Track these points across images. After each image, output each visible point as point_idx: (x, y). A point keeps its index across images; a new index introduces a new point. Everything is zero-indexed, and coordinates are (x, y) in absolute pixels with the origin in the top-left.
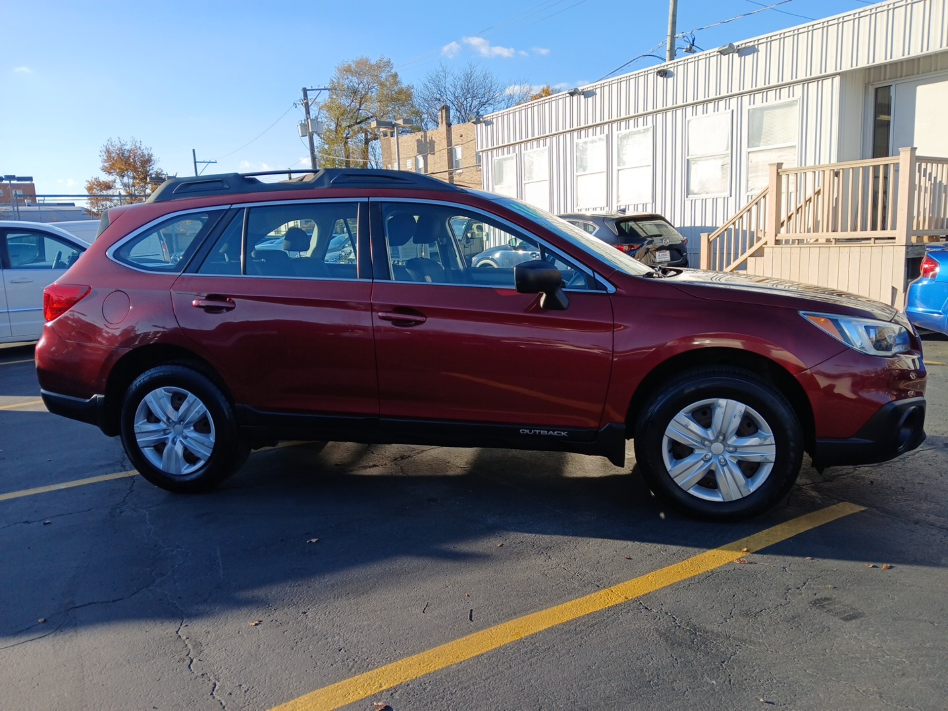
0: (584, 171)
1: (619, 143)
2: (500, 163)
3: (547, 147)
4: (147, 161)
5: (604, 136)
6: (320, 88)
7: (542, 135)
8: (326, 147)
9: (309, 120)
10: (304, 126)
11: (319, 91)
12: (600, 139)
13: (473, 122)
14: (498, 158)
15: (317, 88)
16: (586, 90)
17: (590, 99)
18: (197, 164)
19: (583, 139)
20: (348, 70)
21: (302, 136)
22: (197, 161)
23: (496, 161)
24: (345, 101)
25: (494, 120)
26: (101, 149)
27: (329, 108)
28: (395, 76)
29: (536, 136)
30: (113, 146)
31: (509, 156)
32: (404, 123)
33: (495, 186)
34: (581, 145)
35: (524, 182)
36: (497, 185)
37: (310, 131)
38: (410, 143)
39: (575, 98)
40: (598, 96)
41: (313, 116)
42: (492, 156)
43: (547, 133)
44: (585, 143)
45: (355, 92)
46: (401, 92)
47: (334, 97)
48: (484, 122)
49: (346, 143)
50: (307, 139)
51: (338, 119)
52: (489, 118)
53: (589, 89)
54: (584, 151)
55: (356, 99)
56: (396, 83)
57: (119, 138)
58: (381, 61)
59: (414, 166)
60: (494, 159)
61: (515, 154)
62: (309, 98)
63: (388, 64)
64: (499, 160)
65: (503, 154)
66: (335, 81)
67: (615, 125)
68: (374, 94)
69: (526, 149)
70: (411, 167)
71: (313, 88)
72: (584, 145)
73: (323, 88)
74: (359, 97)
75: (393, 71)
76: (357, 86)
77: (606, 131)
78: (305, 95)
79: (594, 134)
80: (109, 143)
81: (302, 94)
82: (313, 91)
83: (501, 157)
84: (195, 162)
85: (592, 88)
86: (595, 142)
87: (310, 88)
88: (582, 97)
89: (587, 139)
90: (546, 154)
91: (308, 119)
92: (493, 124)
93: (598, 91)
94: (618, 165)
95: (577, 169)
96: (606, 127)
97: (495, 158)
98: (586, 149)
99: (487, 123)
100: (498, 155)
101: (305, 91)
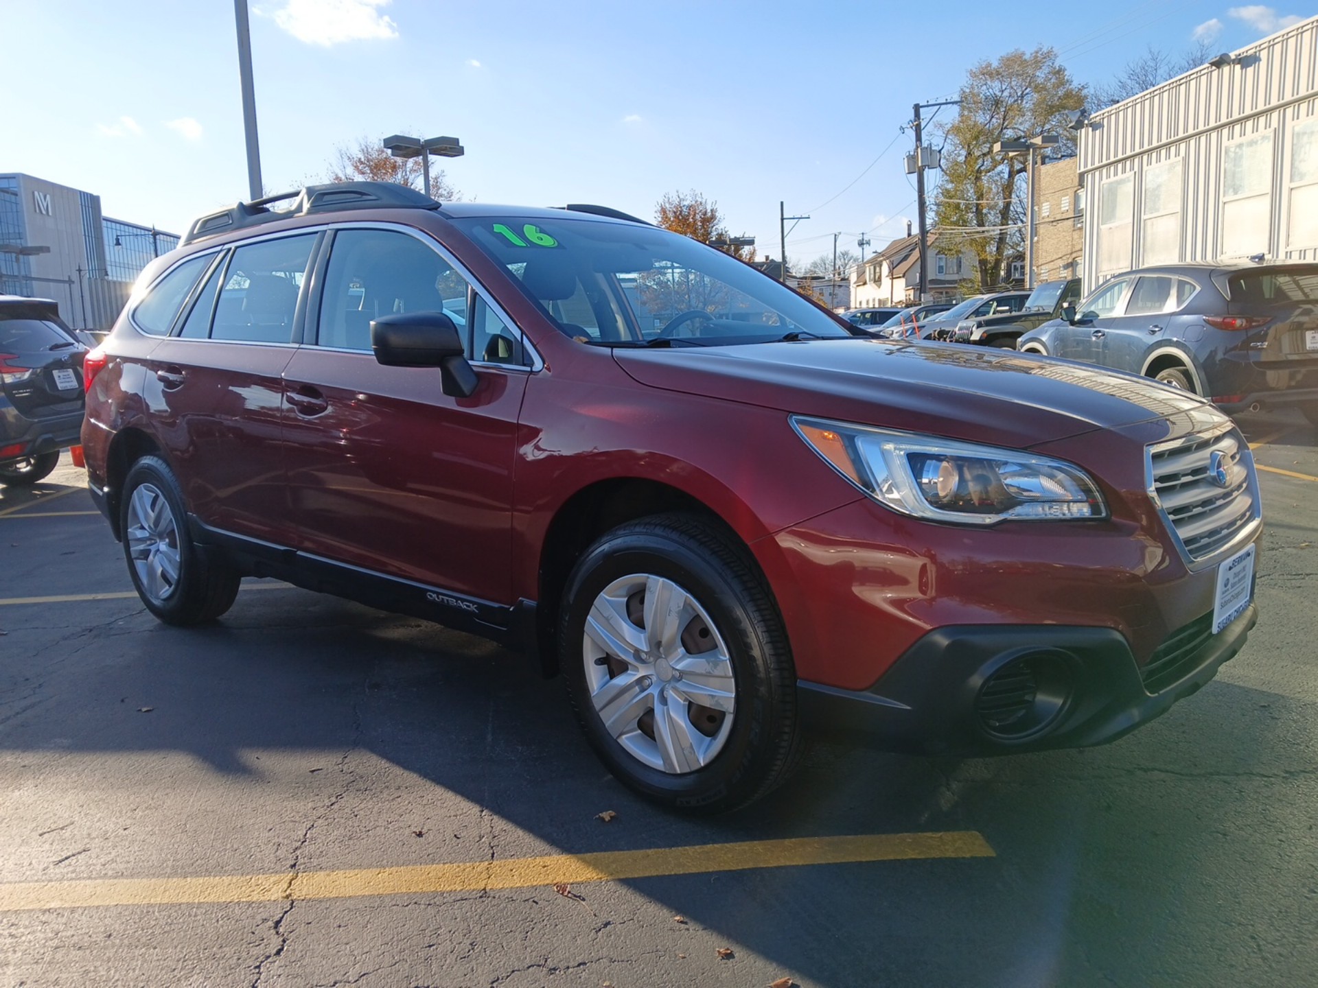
0: (1236, 193)
1: (1295, 142)
2: (1112, 191)
3: (1180, 158)
4: (709, 219)
5: (1270, 132)
6: (938, 102)
7: (1173, 139)
8: (950, 186)
9: (919, 150)
10: (912, 159)
11: (938, 107)
12: (1264, 138)
13: (1071, 127)
14: (1109, 180)
15: (934, 102)
16: (1245, 54)
17: (1250, 70)
18: (785, 221)
19: (1237, 139)
20: (988, 73)
21: (909, 173)
22: (785, 217)
23: (1105, 186)
24: (981, 118)
25: (1106, 120)
26: (656, 209)
27: (956, 130)
28: (1059, 72)
29: (1164, 141)
30: (670, 203)
31: (1125, 176)
32: (1042, 142)
33: (1101, 227)
34: (1232, 150)
35: (1143, 217)
36: (1105, 224)
37: (920, 165)
38: (1068, 172)
39: (1226, 69)
40: (1263, 64)
41: (925, 144)
42: (1101, 179)
43: (1181, 135)
44: (1240, 146)
45: (997, 102)
46: (1068, 95)
47: (966, 113)
48: (1091, 125)
49: (978, 179)
50: (914, 177)
51: (969, 146)
52: (1098, 118)
53: (1250, 53)
54: (1237, 160)
55: (998, 114)
56: (1062, 83)
57: (677, 192)
58: (1037, 52)
59: (1072, 207)
60: (1102, 183)
61: (1133, 172)
62: (922, 117)
63: (1049, 55)
64: (1111, 183)
65: (1116, 174)
66: (968, 90)
67: (1289, 111)
68: (1027, 104)
69: (1149, 163)
70: (1067, 208)
71: (930, 103)
72: (1238, 150)
73: (945, 101)
74: (1002, 109)
75: (1057, 65)
76: (999, 94)
77: (1274, 124)
78: (917, 115)
79: (1255, 129)
80: (666, 200)
81: (913, 111)
82: (930, 108)
83: (1113, 179)
84: (782, 219)
85: (1254, 50)
86: (1256, 143)
87: (926, 104)
88: (1238, 67)
89: (1244, 139)
90: (1179, 169)
91: (917, 147)
92: (1103, 127)
93: (1264, 55)
94: (1292, 180)
95: (1224, 192)
96: (1275, 115)
97: (1105, 180)
98: (1241, 157)
99: (1095, 126)
100: (1108, 176)
101: (917, 108)
